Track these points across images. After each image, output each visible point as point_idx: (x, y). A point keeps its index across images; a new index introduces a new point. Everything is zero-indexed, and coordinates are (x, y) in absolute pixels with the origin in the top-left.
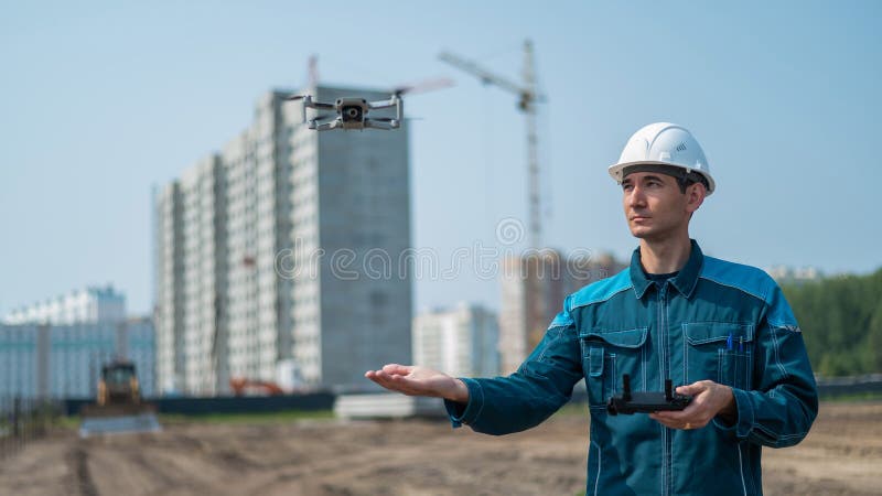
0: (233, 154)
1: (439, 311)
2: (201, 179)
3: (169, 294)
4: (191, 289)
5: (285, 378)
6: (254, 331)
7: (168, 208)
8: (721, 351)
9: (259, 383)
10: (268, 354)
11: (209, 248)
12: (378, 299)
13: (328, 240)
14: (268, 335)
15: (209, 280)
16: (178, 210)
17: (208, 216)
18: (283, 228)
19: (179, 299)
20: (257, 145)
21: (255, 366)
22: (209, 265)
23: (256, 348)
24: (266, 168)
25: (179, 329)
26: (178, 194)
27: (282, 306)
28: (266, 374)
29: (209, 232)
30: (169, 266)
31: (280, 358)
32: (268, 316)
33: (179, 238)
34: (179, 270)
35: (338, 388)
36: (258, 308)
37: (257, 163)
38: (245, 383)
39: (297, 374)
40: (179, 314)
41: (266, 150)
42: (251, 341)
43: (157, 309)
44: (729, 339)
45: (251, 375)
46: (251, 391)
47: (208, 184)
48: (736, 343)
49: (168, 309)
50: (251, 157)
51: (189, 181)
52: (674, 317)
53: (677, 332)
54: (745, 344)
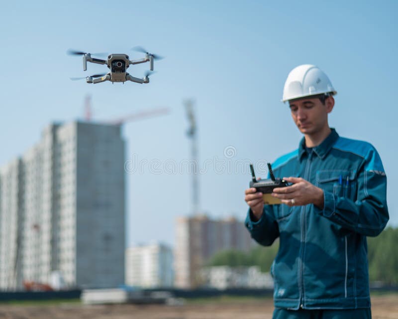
0: (29, 157)
1: (141, 245)
5: (54, 282)
6: (38, 255)
8: (335, 185)
9: (40, 284)
10: (45, 268)
11: (14, 209)
12: (107, 238)
13: (81, 205)
14: (46, 258)
15: (14, 227)
17: (14, 192)
18: (56, 198)
22: (14, 219)
23: (39, 265)
24: (47, 165)
27: (54, 242)
28: (44, 279)
29: (14, 200)
31: (53, 269)
32: (46, 247)
35: (84, 286)
36: (41, 242)
37: (42, 163)
38: (33, 284)
39: (62, 280)
41: (47, 156)
42: (37, 261)
44: (340, 178)
45: (36, 280)
46: (36, 289)
47: (15, 174)
48: (344, 181)
50: (39, 158)
52: (314, 169)
53: (313, 177)
54: (350, 181)
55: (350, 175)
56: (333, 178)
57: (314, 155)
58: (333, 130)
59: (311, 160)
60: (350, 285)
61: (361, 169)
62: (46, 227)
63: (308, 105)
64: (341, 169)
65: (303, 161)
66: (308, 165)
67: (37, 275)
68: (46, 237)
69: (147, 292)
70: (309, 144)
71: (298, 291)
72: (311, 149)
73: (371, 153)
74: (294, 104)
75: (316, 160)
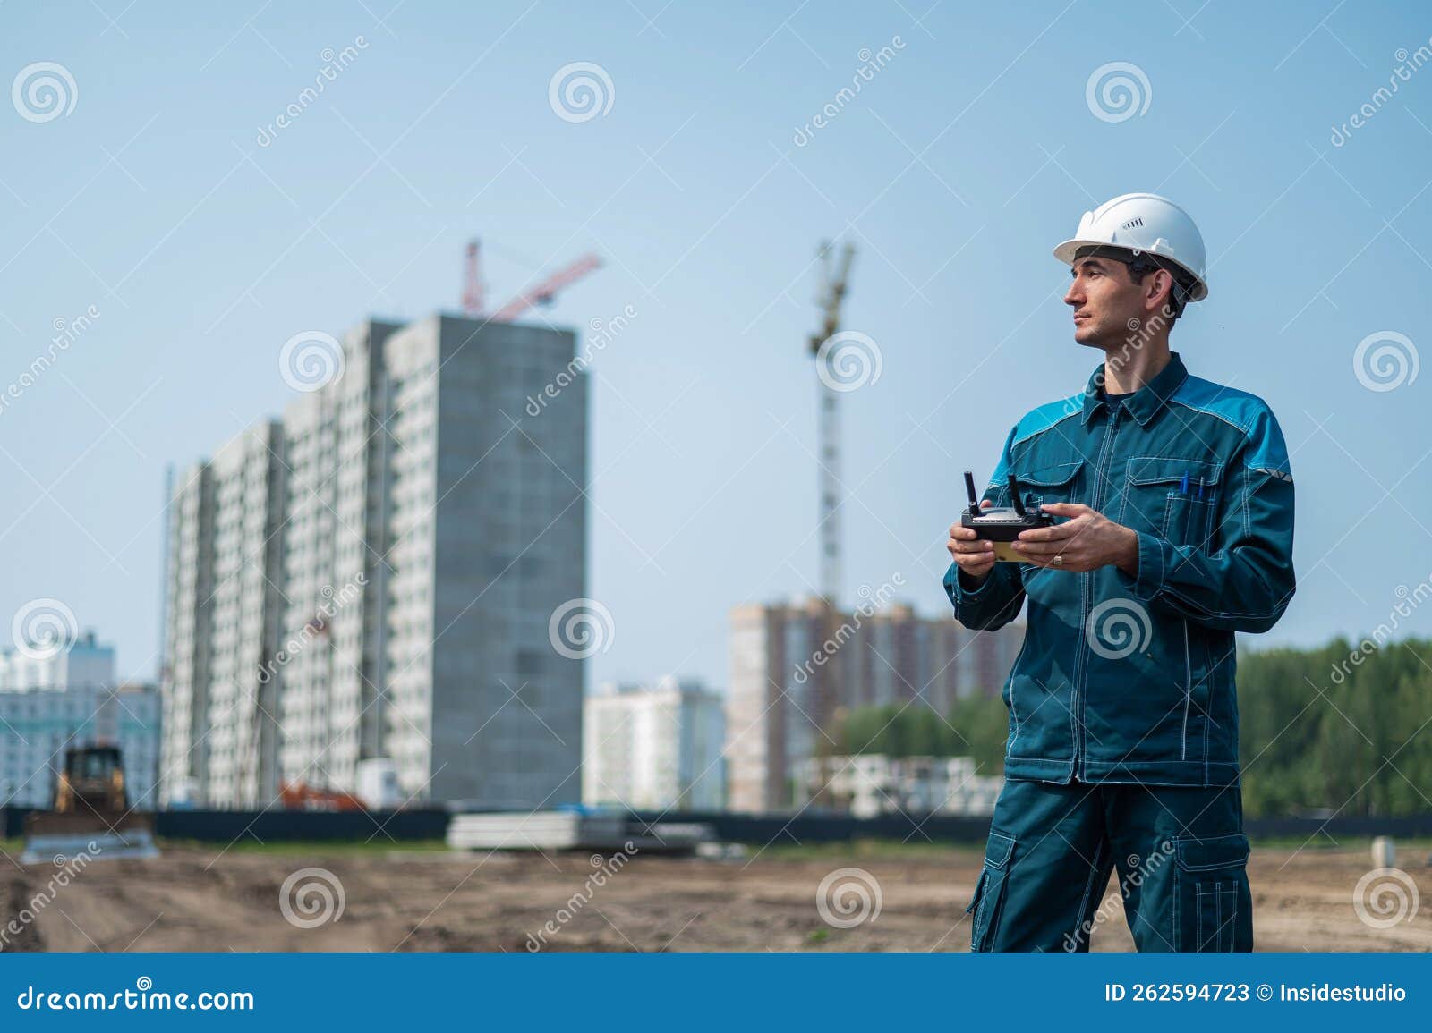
0: (299, 422)
1: (627, 690)
2: (248, 460)
3: (186, 647)
4: (223, 639)
5: (370, 788)
6: (324, 710)
7: (191, 506)
8: (1171, 495)
9: (327, 793)
10: (346, 749)
11: (256, 572)
12: (528, 662)
13: (448, 566)
14: (346, 718)
15: (253, 626)
16: (208, 508)
17: (256, 520)
18: (378, 541)
19: (203, 655)
20: (339, 408)
21: (323, 768)
22: (254, 600)
23: (325, 739)
24: (354, 445)
25: (201, 703)
26: (208, 482)
27: (371, 670)
28: (340, 781)
29: (256, 547)
30: (188, 599)
31: (363, 756)
32: (347, 687)
33: (207, 555)
34: (205, 609)
35: (455, 804)
36: (331, 672)
37: (339, 436)
38: (304, 792)
39: (390, 781)
40: (202, 679)
41: (355, 416)
42: (319, 726)
43: (166, 671)
44: (1184, 479)
45: (316, 782)
46: (313, 805)
47: (259, 468)
48: (1192, 487)
49: (184, 671)
50: (331, 426)
51: (227, 464)
52: (1120, 449)
53: (1120, 468)
54: (1207, 489)
55: (1207, 473)
56: (1165, 479)
57: (1125, 416)
58: (1174, 356)
59: (1116, 427)
60: (1195, 731)
62: (347, 627)
64: (1188, 456)
65: (1096, 429)
66: (1108, 439)
68: (348, 657)
70: (1113, 387)
71: (1070, 740)
72: (1118, 398)
73: (1263, 417)
75: (1128, 427)
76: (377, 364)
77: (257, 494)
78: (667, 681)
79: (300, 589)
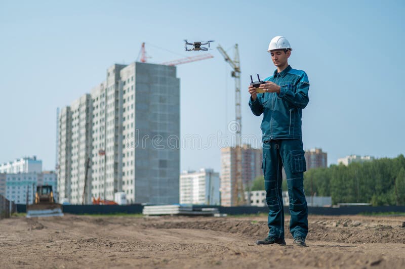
0: (95, 94)
1: (191, 172)
2: (80, 106)
3: (63, 160)
4: (74, 158)
5: (118, 199)
6: (105, 177)
7: (64, 119)
8: (287, 88)
9: (105, 201)
10: (111, 189)
11: (83, 138)
12: (163, 164)
14: (110, 180)
15: (83, 154)
16: (69, 120)
17: (83, 123)
18: (119, 129)
19: (69, 162)
20: (107, 90)
22: (83, 146)
23: (105, 186)
24: (112, 101)
25: (68, 176)
26: (69, 112)
27: (117, 166)
28: (109, 198)
29: (83, 131)
30: (64, 146)
31: (116, 191)
32: (110, 171)
33: (69, 134)
34: (69, 149)
35: (144, 204)
37: (107, 98)
38: (99, 201)
39: (124, 198)
40: (68, 169)
41: (111, 92)
42: (102, 182)
43: (58, 167)
45: (102, 198)
46: (102, 204)
47: (84, 108)
48: (290, 86)
49: (63, 167)
50: (104, 96)
51: (74, 107)
52: (279, 81)
54: (293, 86)
55: (293, 84)
56: (286, 85)
57: (279, 76)
58: (289, 65)
59: (278, 78)
61: (298, 81)
62: (110, 154)
63: (279, 53)
64: (289, 81)
66: (277, 80)
67: (104, 194)
68: (111, 162)
69: (197, 208)
72: (279, 73)
73: (303, 75)
74: (273, 52)
75: (280, 78)
76: (118, 77)
77: (83, 116)
78: (202, 170)
79: (96, 143)
